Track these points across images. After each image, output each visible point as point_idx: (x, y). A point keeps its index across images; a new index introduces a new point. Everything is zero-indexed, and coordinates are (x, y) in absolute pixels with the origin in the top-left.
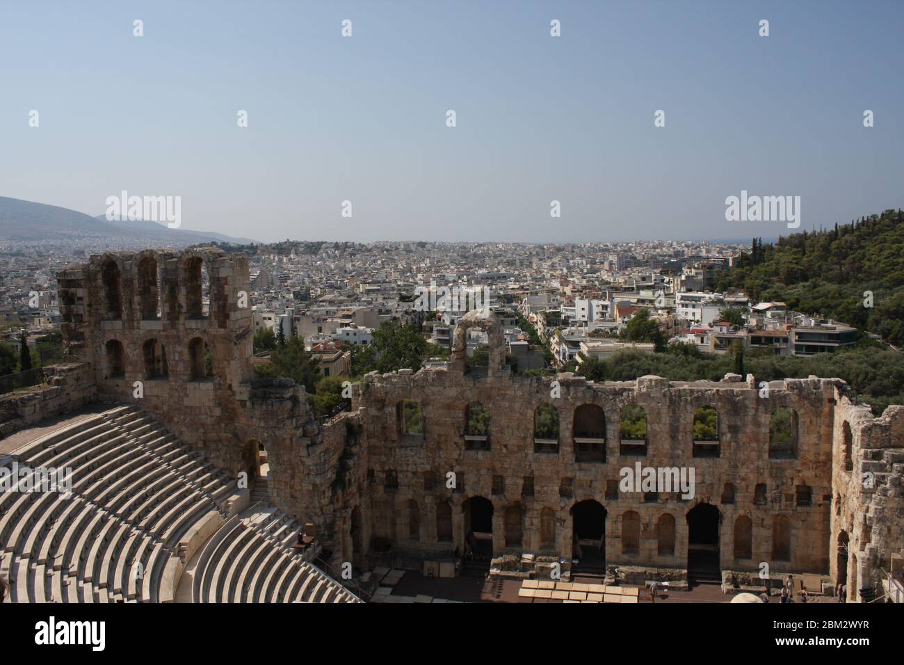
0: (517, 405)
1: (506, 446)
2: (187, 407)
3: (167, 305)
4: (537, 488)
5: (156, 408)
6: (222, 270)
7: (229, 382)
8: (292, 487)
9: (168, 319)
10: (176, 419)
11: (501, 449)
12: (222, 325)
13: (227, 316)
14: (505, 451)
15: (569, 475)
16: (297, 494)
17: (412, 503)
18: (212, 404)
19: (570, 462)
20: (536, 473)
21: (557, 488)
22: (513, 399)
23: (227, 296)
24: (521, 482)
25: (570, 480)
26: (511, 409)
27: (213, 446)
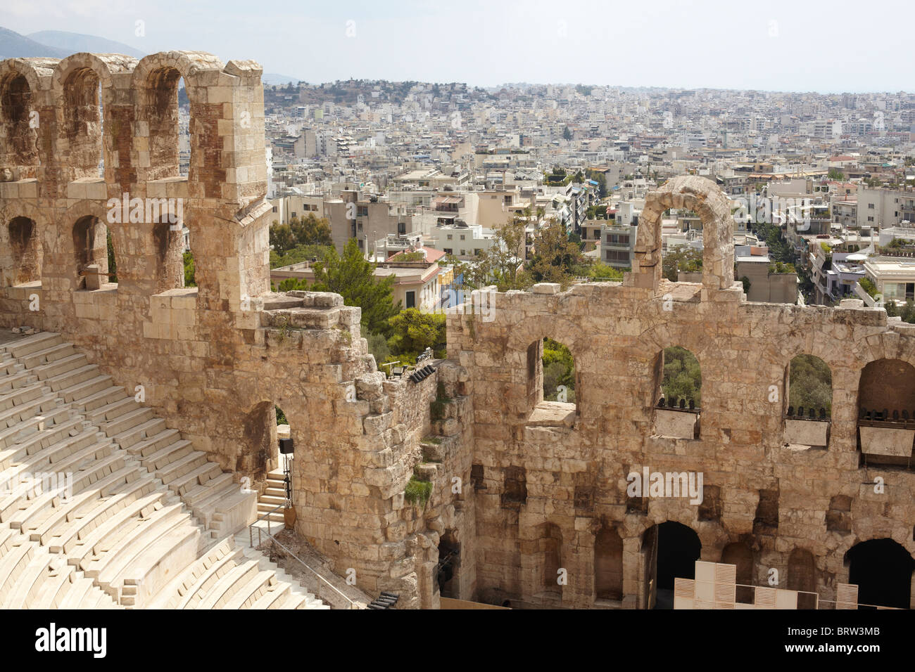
0: (753, 356)
1: (728, 432)
2: (148, 340)
3: (116, 154)
4: (783, 512)
5: (95, 340)
6: (212, 90)
7: (223, 296)
8: (332, 490)
9: (117, 181)
10: (128, 361)
11: (720, 437)
12: (213, 192)
13: (222, 176)
14: (726, 440)
15: (846, 490)
16: (342, 503)
17: (550, 529)
18: (193, 336)
19: (849, 467)
20: (784, 484)
21: (821, 515)
22: (745, 345)
23: (222, 139)
24: (754, 499)
25: (848, 501)
26: (741, 361)
27: (193, 411)
